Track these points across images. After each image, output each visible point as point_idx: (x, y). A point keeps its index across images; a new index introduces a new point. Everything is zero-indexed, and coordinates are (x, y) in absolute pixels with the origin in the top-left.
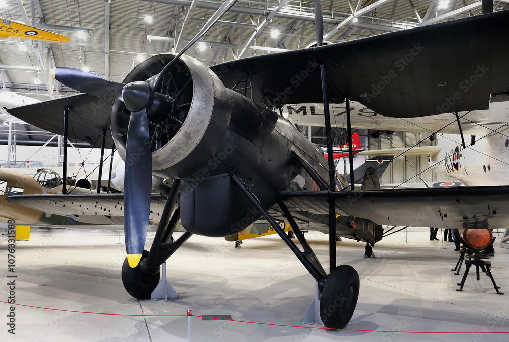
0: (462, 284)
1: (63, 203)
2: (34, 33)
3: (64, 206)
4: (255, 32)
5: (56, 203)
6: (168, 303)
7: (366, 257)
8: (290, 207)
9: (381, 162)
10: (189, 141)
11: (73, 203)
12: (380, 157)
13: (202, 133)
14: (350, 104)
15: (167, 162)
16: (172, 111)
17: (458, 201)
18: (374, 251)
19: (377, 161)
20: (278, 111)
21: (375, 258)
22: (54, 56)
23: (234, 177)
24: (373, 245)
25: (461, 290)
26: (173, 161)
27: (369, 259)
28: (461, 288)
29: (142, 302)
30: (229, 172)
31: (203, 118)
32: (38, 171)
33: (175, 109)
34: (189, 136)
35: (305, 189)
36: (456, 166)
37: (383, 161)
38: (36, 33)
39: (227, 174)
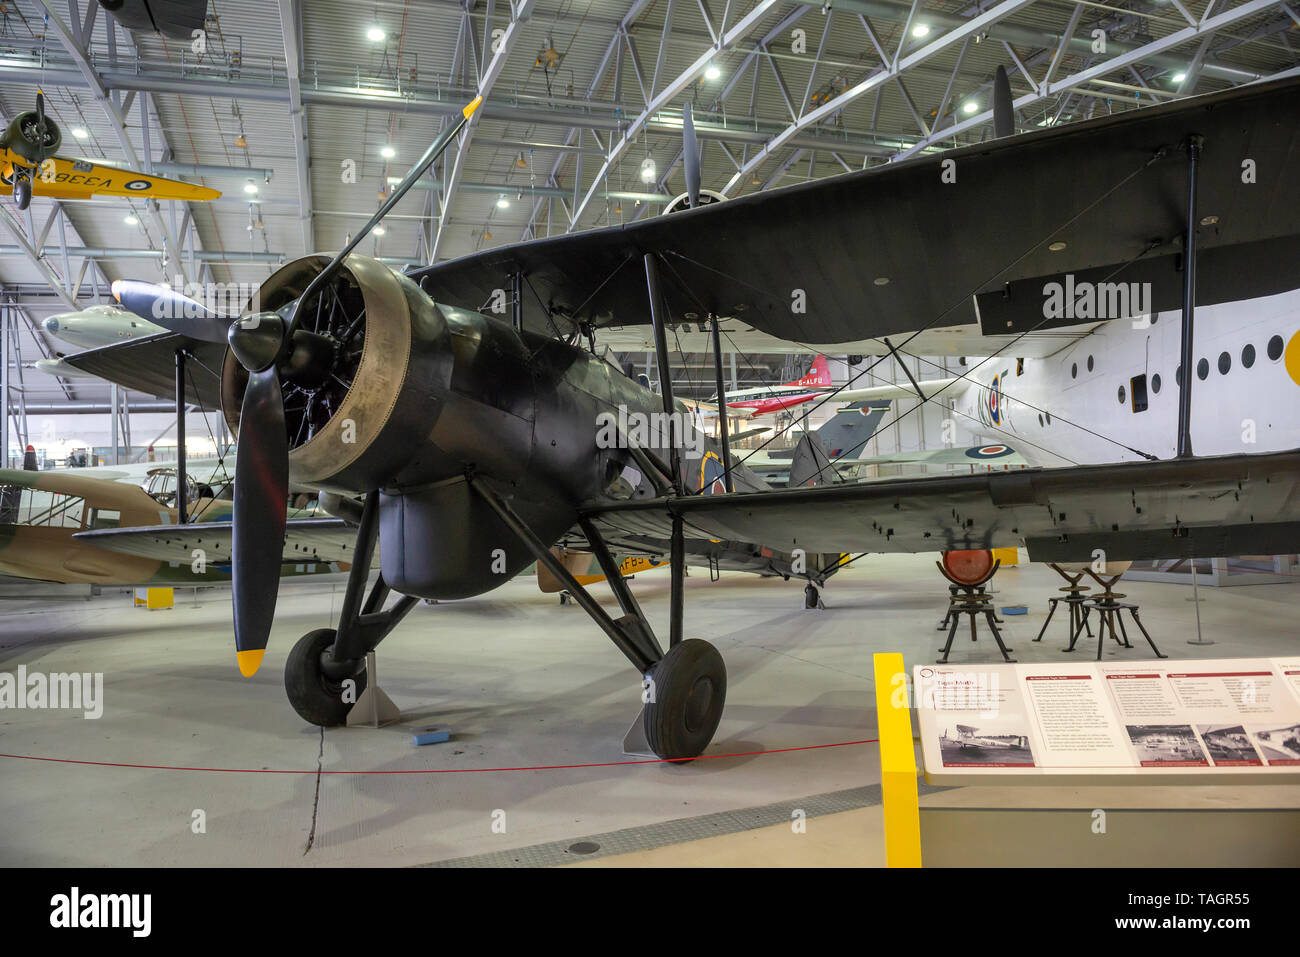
0: (946, 650)
1: (184, 543)
2: (144, 185)
3: (186, 547)
4: (606, 165)
5: (168, 542)
6: (381, 731)
7: (807, 608)
8: (605, 530)
9: (867, 411)
10: (364, 424)
11: (200, 541)
12: (865, 404)
13: (390, 406)
14: (721, 324)
15: (326, 465)
16: (336, 363)
17: (897, 506)
18: (823, 593)
19: (860, 409)
20: (585, 342)
21: (825, 608)
22: (197, 225)
23: (475, 483)
24: (821, 584)
25: (944, 661)
26: (337, 463)
27: (812, 611)
28: (946, 656)
29: (328, 733)
30: (465, 473)
31: (387, 379)
32: (151, 473)
33: (342, 361)
34: (363, 415)
35: (642, 492)
36: (996, 416)
37: (871, 409)
38: (149, 185)
39: (462, 477)
